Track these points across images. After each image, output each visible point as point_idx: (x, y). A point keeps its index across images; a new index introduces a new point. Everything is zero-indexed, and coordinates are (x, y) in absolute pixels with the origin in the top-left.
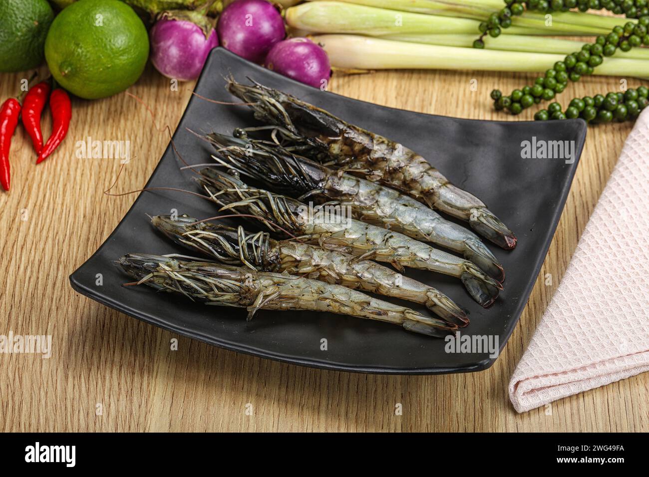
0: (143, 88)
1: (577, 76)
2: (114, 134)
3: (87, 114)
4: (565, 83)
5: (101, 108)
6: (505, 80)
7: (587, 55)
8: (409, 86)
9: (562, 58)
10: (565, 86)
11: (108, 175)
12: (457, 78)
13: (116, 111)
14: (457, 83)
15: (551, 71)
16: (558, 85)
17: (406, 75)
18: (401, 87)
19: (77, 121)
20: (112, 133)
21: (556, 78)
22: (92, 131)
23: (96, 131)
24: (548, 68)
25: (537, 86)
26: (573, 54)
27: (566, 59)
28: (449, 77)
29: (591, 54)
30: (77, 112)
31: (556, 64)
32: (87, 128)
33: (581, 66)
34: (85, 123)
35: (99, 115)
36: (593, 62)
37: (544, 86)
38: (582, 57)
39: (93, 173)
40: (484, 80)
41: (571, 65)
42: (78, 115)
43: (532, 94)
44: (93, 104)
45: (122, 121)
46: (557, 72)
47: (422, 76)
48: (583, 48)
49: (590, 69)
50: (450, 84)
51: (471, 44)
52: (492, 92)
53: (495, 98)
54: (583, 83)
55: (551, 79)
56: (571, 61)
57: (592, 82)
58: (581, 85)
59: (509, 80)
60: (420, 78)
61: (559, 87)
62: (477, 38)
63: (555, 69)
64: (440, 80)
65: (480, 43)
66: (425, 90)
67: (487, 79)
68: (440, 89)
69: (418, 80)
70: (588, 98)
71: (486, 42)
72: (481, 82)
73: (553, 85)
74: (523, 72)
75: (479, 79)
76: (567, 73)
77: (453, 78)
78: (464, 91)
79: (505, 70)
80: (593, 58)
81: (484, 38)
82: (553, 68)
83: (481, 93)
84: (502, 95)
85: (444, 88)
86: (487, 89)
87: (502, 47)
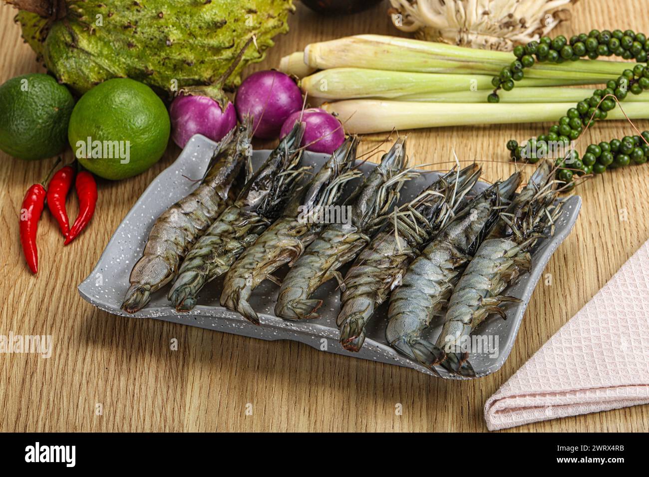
3: (111, 194)
4: (579, 129)
5: (125, 188)
6: (522, 132)
7: (599, 100)
8: (428, 144)
9: (575, 105)
10: (580, 132)
12: (474, 133)
14: (475, 138)
15: (565, 118)
16: (573, 131)
17: (424, 134)
18: (419, 145)
19: (103, 202)
21: (569, 125)
22: (116, 209)
23: (120, 210)
24: (560, 117)
25: (552, 134)
26: (585, 100)
27: (578, 106)
28: (466, 133)
29: (603, 98)
30: (102, 193)
31: (569, 111)
32: (112, 208)
33: (594, 111)
34: (109, 203)
35: (123, 194)
36: (605, 106)
37: (559, 133)
38: (594, 102)
40: (501, 132)
41: (584, 112)
42: (103, 196)
44: (118, 185)
46: (571, 118)
47: (440, 133)
48: (595, 94)
49: (604, 114)
50: (468, 139)
51: (486, 100)
52: (509, 143)
53: (512, 148)
54: (599, 128)
55: (565, 126)
56: (583, 107)
57: (608, 127)
58: (598, 131)
59: (526, 131)
60: (438, 135)
61: (573, 134)
62: (491, 92)
63: (568, 116)
64: (458, 136)
65: (494, 98)
66: (443, 147)
67: (504, 131)
68: (458, 145)
69: (436, 138)
70: (604, 144)
71: (500, 96)
72: (499, 135)
73: (568, 132)
74: (539, 123)
75: (497, 132)
76: (580, 119)
77: (470, 133)
78: (482, 144)
79: (522, 122)
80: (606, 103)
81: (498, 92)
82: (566, 115)
83: (498, 146)
84: (519, 146)
85: (462, 143)
86: (504, 141)
87: (517, 100)
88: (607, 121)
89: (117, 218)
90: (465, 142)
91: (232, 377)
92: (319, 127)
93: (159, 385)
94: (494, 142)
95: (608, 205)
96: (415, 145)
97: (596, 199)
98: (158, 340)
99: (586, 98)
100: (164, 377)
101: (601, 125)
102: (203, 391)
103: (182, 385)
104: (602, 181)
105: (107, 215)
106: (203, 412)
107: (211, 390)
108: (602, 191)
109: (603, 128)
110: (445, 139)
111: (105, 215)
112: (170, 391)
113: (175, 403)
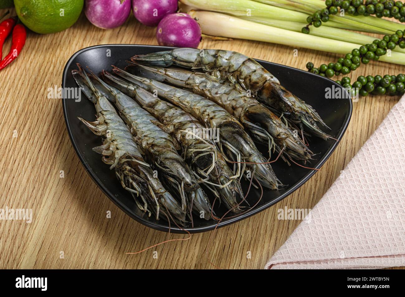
0: (78, 30)
1: (367, 60)
2: (50, 59)
3: (36, 43)
4: (358, 64)
5: (47, 40)
7: (375, 47)
8: (255, 52)
9: (358, 47)
10: (358, 66)
11: (39, 87)
12: (288, 51)
13: (56, 43)
14: (287, 55)
15: (350, 55)
16: (353, 65)
17: (254, 45)
18: (249, 52)
19: (29, 47)
20: (49, 58)
21: (351, 60)
22: (36, 55)
23: (39, 55)
24: (347, 53)
25: (338, 64)
26: (366, 45)
27: (361, 48)
28: (282, 50)
29: (378, 47)
30: (30, 41)
31: (354, 50)
32: (34, 52)
33: (370, 54)
34: (33, 49)
35: (44, 45)
36: (379, 52)
37: (343, 65)
38: (371, 48)
39: (30, 84)
40: (306, 54)
41: (364, 53)
42: (31, 43)
43: (334, 69)
44: (42, 37)
45: (58, 51)
46: (354, 56)
47: (265, 47)
48: (374, 42)
49: (377, 57)
50: (283, 54)
51: (301, 30)
52: (308, 64)
53: (309, 68)
54: (373, 65)
55: (348, 60)
56: (364, 49)
57: (379, 66)
58: (372, 66)
59: (323, 57)
60: (264, 47)
61: (353, 66)
62: (305, 26)
63: (352, 54)
64: (277, 51)
65: (306, 30)
66: (265, 56)
67: (308, 54)
68: (275, 57)
69: (262, 49)
70: (370, 77)
71: (310, 29)
72: (304, 56)
73: (349, 65)
74: (334, 53)
75: (303, 53)
76: (360, 57)
77: (285, 51)
78: (291, 60)
79: (322, 50)
80: (379, 50)
81: (310, 27)
82: (351, 53)
83: (301, 63)
84: (314, 67)
85: (278, 56)
86: (307, 60)
87: (322, 34)
88: (380, 61)
89: (35, 60)
90: (280, 56)
91: (78, 190)
92: (185, 27)
93: (28, 185)
94: (299, 60)
95: (363, 121)
96: (246, 51)
97: (357, 115)
98: (37, 153)
99: (367, 43)
100: (34, 180)
101: (375, 63)
102: (56, 195)
103: (44, 188)
104: (364, 103)
105: (29, 58)
106: (52, 211)
107: (62, 196)
108: (363, 110)
109: (376, 65)
110: (268, 51)
111: (28, 57)
112: (35, 191)
113: (35, 200)
